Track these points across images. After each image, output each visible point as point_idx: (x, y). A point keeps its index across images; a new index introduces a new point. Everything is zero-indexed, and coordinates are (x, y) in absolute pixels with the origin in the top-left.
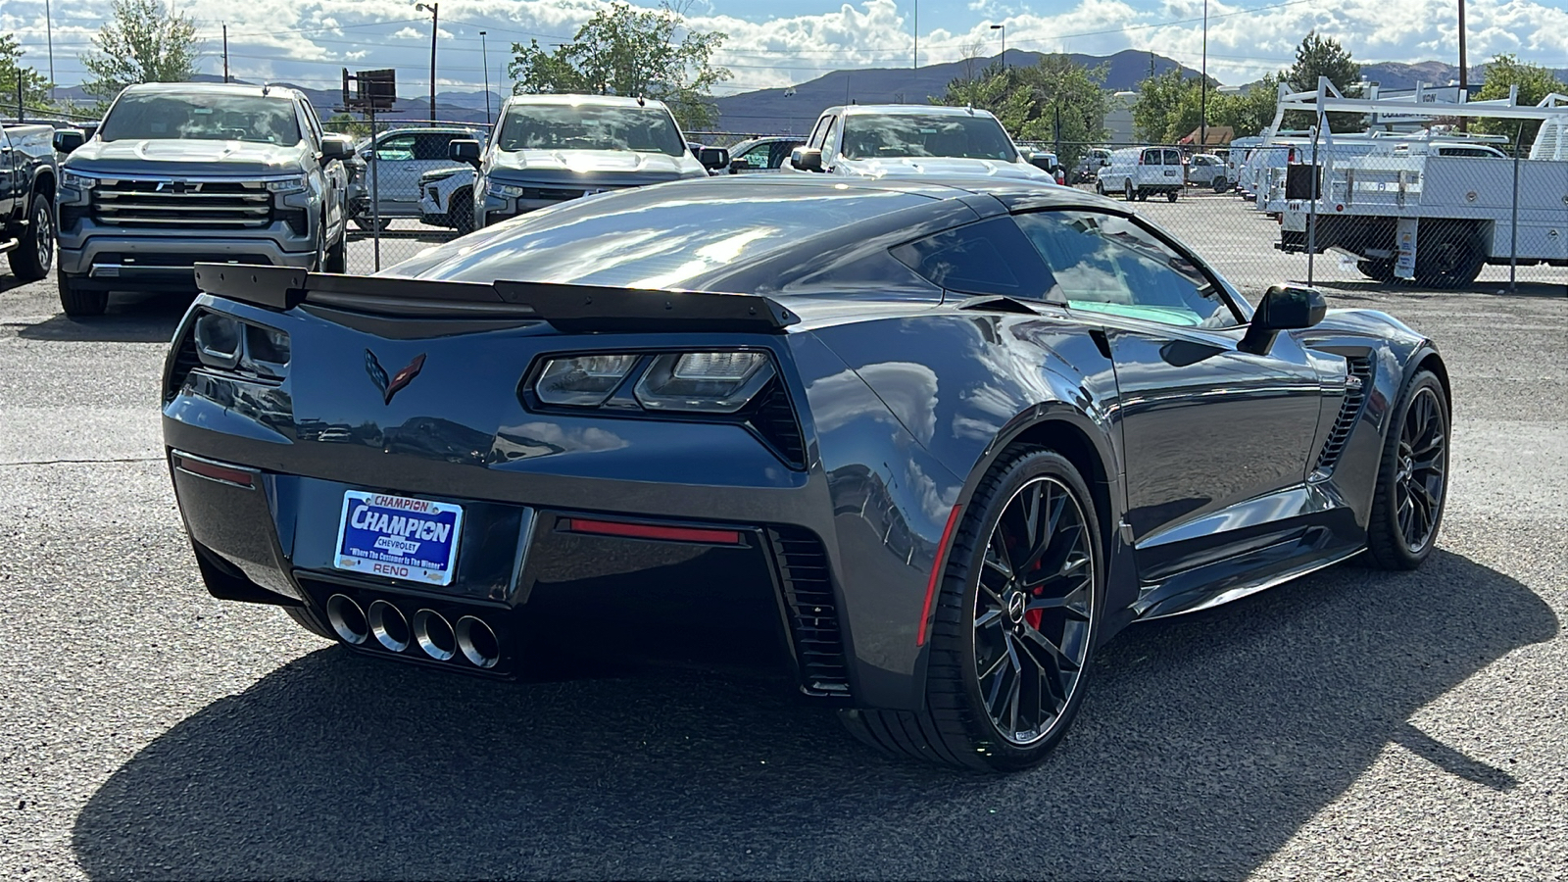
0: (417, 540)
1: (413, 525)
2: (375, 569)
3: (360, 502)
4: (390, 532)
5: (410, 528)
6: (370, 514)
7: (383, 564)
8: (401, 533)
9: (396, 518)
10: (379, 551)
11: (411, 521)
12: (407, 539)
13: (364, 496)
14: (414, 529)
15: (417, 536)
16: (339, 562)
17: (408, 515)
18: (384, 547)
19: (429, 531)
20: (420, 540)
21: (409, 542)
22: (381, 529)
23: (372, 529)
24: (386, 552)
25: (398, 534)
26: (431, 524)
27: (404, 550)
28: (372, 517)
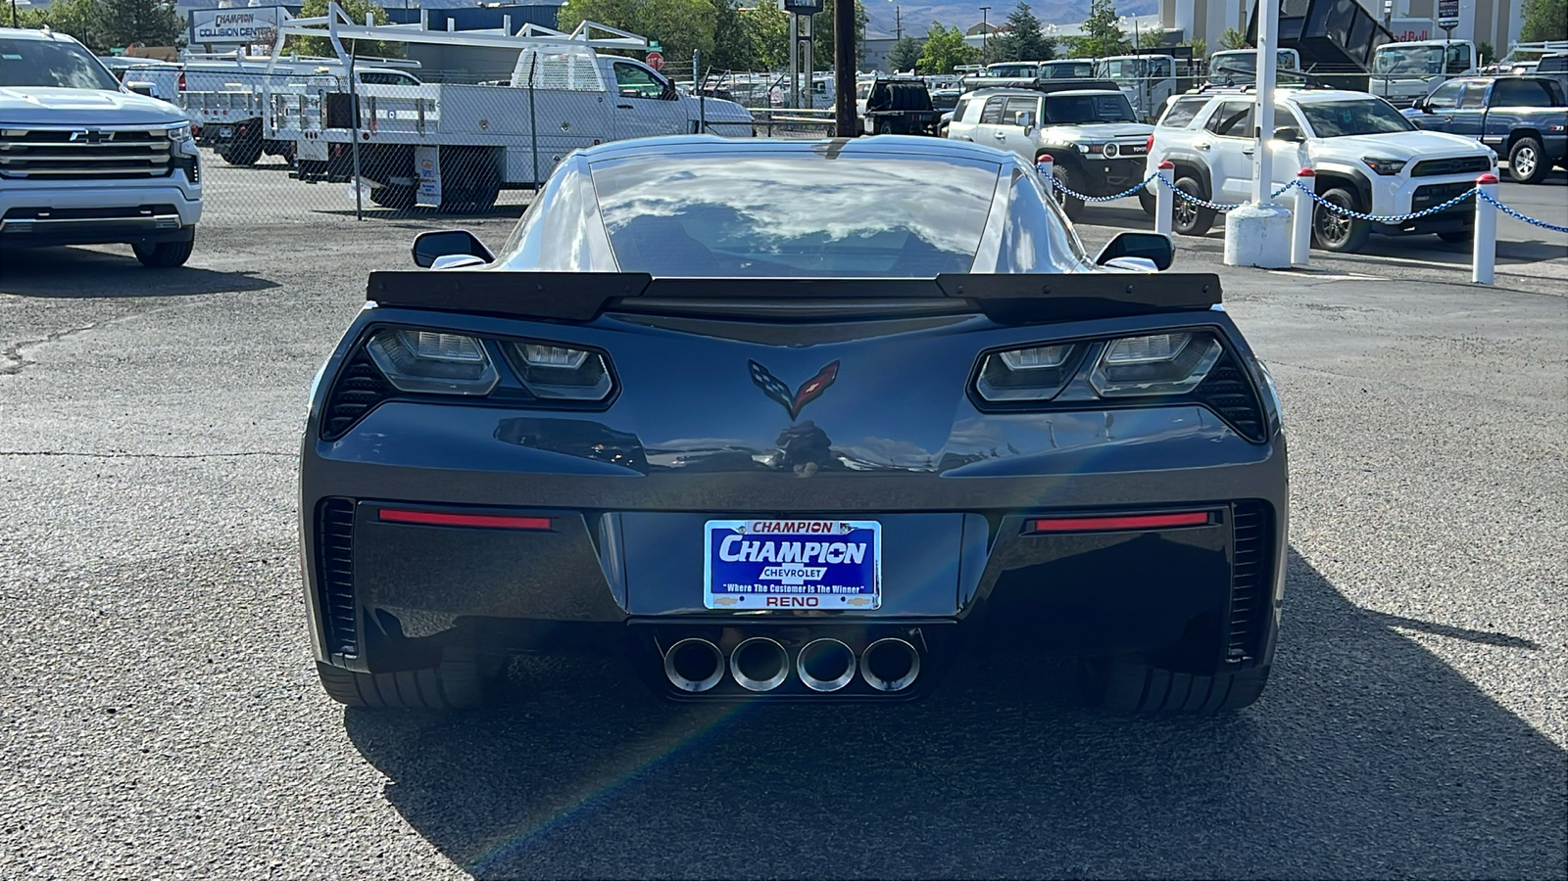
0: (822, 565)
1: (813, 549)
2: (769, 603)
3: (731, 532)
4: (779, 560)
5: (808, 553)
6: (746, 544)
7: (779, 597)
8: (798, 559)
9: (786, 545)
10: (768, 583)
11: (809, 545)
12: (806, 565)
13: (734, 524)
14: (814, 553)
15: (821, 560)
16: (711, 601)
17: (803, 540)
18: (774, 577)
19: (836, 553)
20: (826, 564)
21: (809, 569)
22: (766, 559)
23: (751, 559)
24: (778, 583)
25: (793, 561)
26: (840, 546)
27: (805, 578)
28: (751, 546)
